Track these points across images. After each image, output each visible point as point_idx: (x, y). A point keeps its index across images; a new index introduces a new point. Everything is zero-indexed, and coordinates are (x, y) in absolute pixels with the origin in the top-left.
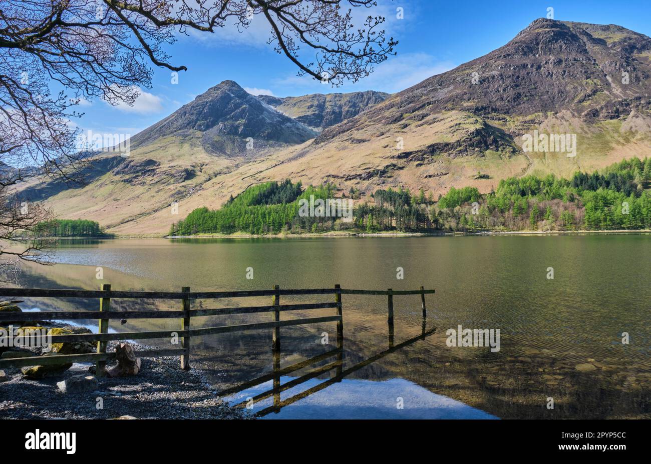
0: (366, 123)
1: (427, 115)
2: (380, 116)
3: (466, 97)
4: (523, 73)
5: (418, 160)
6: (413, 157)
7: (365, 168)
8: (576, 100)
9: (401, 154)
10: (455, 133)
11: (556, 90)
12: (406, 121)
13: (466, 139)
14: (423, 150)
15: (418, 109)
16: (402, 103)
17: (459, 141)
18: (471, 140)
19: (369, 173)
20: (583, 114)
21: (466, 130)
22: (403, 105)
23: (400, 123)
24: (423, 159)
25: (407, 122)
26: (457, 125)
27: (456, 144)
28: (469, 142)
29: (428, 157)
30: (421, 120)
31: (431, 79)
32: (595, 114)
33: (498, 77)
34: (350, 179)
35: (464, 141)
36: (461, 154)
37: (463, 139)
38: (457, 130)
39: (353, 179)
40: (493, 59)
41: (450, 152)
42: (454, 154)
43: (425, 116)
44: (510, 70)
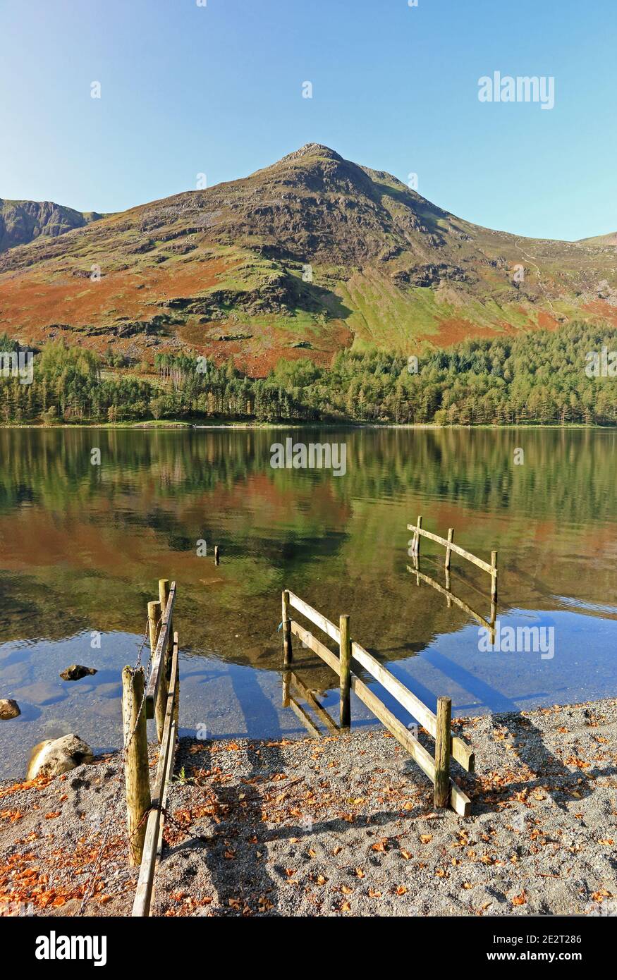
0: (90, 247)
1: (194, 247)
2: (110, 240)
3: (246, 229)
4: (313, 209)
5: (202, 313)
6: (192, 307)
7: (119, 317)
8: (380, 257)
9: (174, 301)
10: (249, 279)
11: (355, 240)
12: (159, 251)
13: (267, 288)
14: (206, 299)
15: (175, 237)
16: (146, 224)
17: (257, 290)
18: (274, 291)
19: (130, 325)
20: (392, 275)
21: (265, 276)
22: (148, 227)
23: (149, 254)
24: (210, 312)
25: (163, 254)
26: (248, 267)
27: (253, 295)
28: (272, 294)
29: (215, 309)
30: (185, 253)
31: (185, 195)
32: (405, 277)
33: (284, 209)
34: (96, 334)
35: (265, 292)
36: (262, 311)
37: (263, 289)
38: (250, 274)
39: (101, 333)
40: (269, 183)
41: (247, 305)
42: (252, 309)
43: (191, 249)
44: (296, 202)
